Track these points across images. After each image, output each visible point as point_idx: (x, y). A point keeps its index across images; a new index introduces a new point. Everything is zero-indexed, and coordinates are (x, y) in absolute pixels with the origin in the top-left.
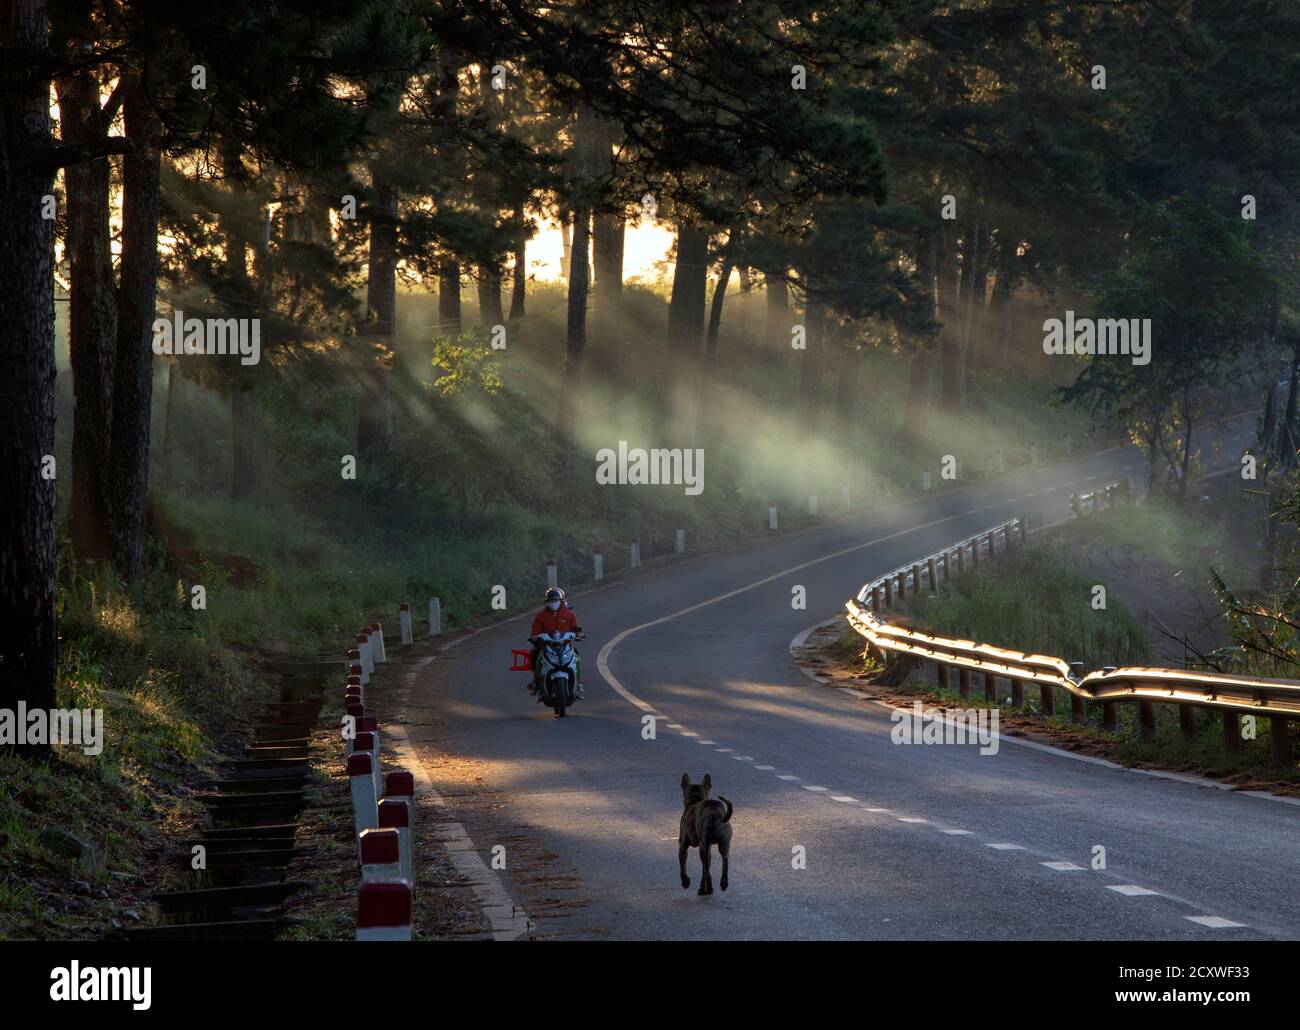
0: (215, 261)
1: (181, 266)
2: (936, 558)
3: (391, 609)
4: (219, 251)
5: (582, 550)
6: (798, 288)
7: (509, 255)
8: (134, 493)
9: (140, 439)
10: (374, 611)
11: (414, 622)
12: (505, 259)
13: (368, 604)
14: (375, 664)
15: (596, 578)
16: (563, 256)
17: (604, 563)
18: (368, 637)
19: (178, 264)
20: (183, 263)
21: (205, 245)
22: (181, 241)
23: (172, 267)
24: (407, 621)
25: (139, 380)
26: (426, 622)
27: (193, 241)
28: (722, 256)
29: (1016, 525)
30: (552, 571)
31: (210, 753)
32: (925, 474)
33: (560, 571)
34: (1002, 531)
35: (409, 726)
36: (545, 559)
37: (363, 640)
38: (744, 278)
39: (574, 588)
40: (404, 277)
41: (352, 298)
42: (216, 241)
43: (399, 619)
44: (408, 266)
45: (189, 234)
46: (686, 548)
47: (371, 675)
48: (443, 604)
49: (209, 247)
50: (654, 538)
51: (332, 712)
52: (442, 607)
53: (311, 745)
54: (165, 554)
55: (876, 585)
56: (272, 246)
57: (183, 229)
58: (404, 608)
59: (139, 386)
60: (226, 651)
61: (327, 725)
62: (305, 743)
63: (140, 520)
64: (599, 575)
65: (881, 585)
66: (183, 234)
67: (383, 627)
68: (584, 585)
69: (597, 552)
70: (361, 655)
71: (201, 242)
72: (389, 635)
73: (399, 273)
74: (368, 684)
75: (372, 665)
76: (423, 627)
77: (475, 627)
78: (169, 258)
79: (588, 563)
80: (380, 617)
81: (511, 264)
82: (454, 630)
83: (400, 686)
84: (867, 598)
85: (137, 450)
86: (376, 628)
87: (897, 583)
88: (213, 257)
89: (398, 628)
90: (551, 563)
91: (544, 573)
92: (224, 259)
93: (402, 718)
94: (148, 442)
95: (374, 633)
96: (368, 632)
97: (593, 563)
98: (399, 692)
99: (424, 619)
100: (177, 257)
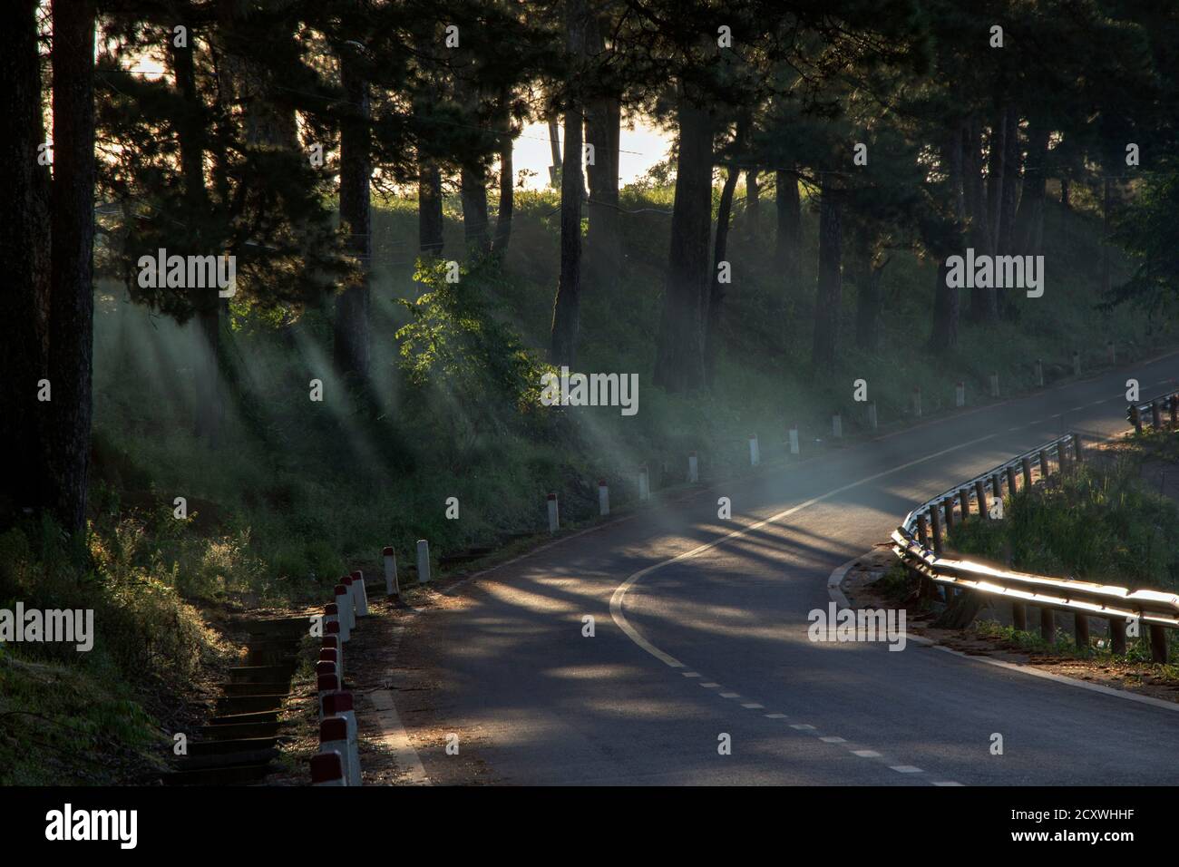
0: (168, 172)
1: (130, 179)
2: (984, 480)
3: (374, 554)
4: (172, 159)
5: (585, 483)
6: (813, 186)
7: (496, 156)
8: (76, 431)
9: (82, 367)
10: (355, 557)
11: (400, 567)
12: (490, 161)
13: (348, 549)
14: (357, 618)
15: (602, 513)
16: (552, 165)
17: (610, 496)
18: (348, 588)
19: (127, 176)
20: (133, 176)
21: (156, 154)
22: (128, 148)
23: (117, 178)
24: (392, 567)
25: (78, 301)
26: (414, 568)
27: (142, 149)
28: (729, 155)
29: (1069, 442)
30: (553, 507)
31: (158, 733)
32: (958, 389)
33: (560, 505)
34: (1054, 448)
35: (397, 691)
36: (545, 494)
37: (342, 591)
38: (750, 180)
39: (578, 524)
40: (380, 188)
41: (322, 209)
42: (169, 149)
43: (383, 565)
44: (384, 176)
45: (138, 141)
46: (699, 477)
47: (351, 630)
48: (432, 545)
49: (161, 156)
50: (663, 467)
51: (308, 677)
52: (431, 550)
53: (280, 718)
54: (119, 501)
55: (921, 512)
56: (231, 153)
57: (131, 136)
58: (389, 553)
59: (78, 308)
60: (186, 607)
61: (300, 693)
62: (274, 716)
63: (84, 461)
64: (605, 510)
65: (926, 512)
66: (131, 142)
67: (365, 575)
68: (588, 522)
69: (603, 484)
70: (339, 609)
71: (151, 150)
72: (372, 584)
73: (374, 183)
74: (349, 642)
75: (352, 619)
76: (411, 572)
77: (469, 571)
78: (116, 169)
79: (593, 497)
80: (361, 563)
81: (496, 167)
82: (446, 575)
83: (385, 644)
84: (912, 527)
85: (79, 381)
86: (357, 577)
87: (943, 509)
88: (165, 167)
89: (382, 575)
90: (551, 498)
91: (544, 509)
92: (179, 169)
93: (387, 683)
94: (91, 371)
95: (353, 582)
96: (347, 581)
97: (598, 496)
98: (384, 650)
99: (411, 564)
100: (125, 167)
